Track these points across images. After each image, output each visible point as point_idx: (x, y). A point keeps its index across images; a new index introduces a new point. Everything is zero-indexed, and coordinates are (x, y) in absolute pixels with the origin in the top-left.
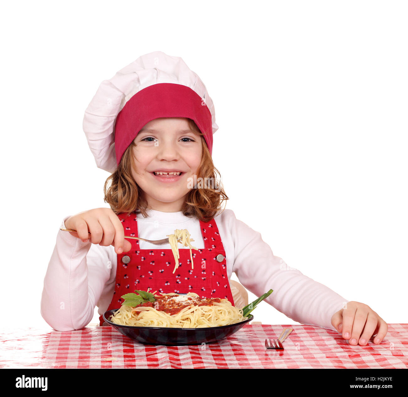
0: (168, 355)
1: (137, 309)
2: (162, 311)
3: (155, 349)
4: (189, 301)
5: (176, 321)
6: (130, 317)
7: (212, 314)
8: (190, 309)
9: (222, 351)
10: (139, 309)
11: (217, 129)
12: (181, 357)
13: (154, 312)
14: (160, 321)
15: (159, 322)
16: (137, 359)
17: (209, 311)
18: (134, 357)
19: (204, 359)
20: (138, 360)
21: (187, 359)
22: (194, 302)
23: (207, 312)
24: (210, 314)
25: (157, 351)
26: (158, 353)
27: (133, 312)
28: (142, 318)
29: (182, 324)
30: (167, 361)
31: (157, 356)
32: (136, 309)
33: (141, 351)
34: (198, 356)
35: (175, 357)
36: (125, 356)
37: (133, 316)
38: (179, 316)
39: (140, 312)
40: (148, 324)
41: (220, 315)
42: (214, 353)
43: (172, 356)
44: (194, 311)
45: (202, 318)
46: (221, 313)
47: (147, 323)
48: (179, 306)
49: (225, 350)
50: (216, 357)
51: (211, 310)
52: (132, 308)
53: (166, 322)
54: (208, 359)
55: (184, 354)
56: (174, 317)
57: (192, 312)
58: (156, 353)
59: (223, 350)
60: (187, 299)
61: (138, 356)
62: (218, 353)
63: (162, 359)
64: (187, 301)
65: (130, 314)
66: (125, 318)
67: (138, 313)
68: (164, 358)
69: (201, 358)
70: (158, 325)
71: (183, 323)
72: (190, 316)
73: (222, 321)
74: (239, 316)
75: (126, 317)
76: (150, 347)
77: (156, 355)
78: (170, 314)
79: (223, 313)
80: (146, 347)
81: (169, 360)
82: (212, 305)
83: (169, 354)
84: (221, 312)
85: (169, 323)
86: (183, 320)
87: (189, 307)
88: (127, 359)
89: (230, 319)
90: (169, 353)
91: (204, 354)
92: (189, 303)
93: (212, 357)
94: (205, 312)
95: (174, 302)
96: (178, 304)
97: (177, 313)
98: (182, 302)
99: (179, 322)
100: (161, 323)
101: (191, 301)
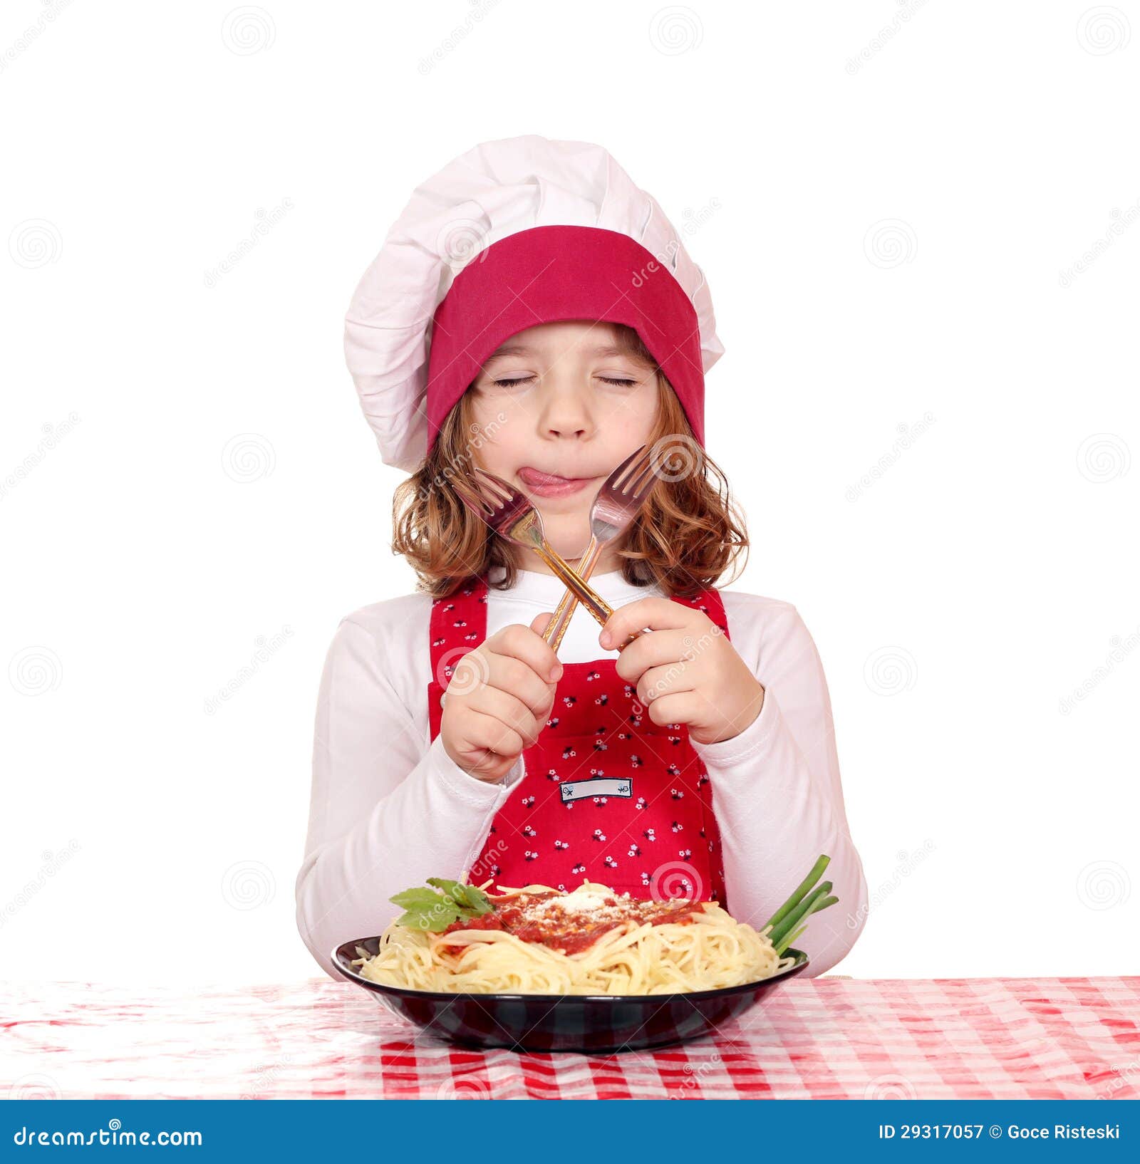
0: (520, 1071)
1: (454, 939)
2: (534, 944)
3: (482, 1058)
4: (608, 910)
5: (586, 975)
6: (430, 965)
7: (693, 949)
8: (623, 934)
9: (690, 1059)
10: (460, 938)
11: (719, 356)
12: (560, 1080)
13: (514, 945)
14: (540, 976)
15: (537, 978)
16: (423, 1086)
17: (680, 941)
18: (416, 1079)
19: (633, 1084)
20: (426, 1088)
21: (581, 1084)
22: (623, 912)
23: (675, 944)
24: (685, 953)
25: (487, 1063)
26: (490, 1066)
27: (437, 948)
28: (474, 967)
29: (602, 983)
30: (520, 1089)
31: (487, 1075)
32: (451, 939)
33: (436, 1062)
34: (614, 1075)
35: (544, 1078)
36: (387, 1076)
37: (438, 959)
38: (593, 958)
39: (464, 947)
40: (500, 985)
41: (714, 953)
42: (665, 1065)
43: (532, 1074)
44: (636, 943)
45: (664, 963)
46: (717, 946)
47: (495, 984)
48: (580, 926)
49: (697, 1058)
50: (670, 1079)
51: (688, 938)
52: (432, 936)
53: (560, 978)
54: (645, 1085)
55: (570, 1069)
56: (577, 961)
57: (630, 946)
58: (485, 1068)
59: (692, 1056)
60: (601, 903)
61: (428, 1076)
62: (675, 1066)
63: (502, 1082)
64: (601, 909)
65: (428, 955)
66: (410, 967)
67: (454, 951)
68: (508, 1079)
69: (623, 1082)
70: (532, 989)
71: (604, 979)
72: (628, 958)
73: (722, 971)
74: (766, 954)
75: (415, 964)
76: (464, 1053)
77: (483, 1072)
78: (564, 951)
79: (722, 947)
80: (454, 1052)
81: (524, 1087)
82: (691, 920)
83: (525, 1070)
84: (715, 942)
85: (567, 981)
86: (604, 970)
87: (621, 928)
88: (393, 1083)
89: (746, 965)
90: (525, 1066)
91: (631, 1070)
92: (610, 916)
93: (658, 1078)
94: (673, 943)
95: (562, 913)
96: (577, 919)
97: (585, 950)
98: (588, 912)
99: (593, 978)
100: (541, 981)
101: (615, 908)
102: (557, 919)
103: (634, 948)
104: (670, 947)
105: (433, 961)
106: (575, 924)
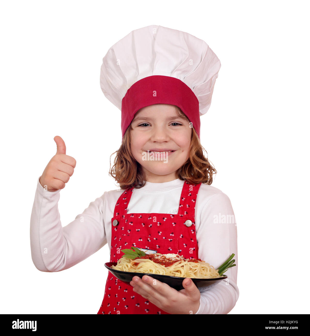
1: (136, 261)
2: (157, 263)
4: (177, 258)
6: (130, 267)
7: (198, 269)
8: (180, 263)
10: (138, 261)
17: (195, 267)
22: (181, 259)
24: (196, 269)
27: (132, 263)
28: (141, 267)
37: (132, 266)
38: (172, 268)
39: (139, 263)
40: (147, 272)
45: (190, 271)
46: (204, 270)
51: (197, 266)
52: (131, 260)
56: (168, 268)
60: (175, 256)
64: (175, 258)
65: (130, 265)
67: (136, 264)
70: (155, 273)
71: (174, 274)
72: (181, 269)
73: (204, 276)
74: (216, 274)
75: (126, 267)
78: (164, 266)
79: (205, 270)
82: (198, 262)
84: (203, 269)
86: (174, 272)
87: (180, 262)
94: (193, 267)
95: (165, 258)
96: (169, 259)
97: (170, 266)
98: (172, 258)
99: (171, 273)
100: (158, 272)
101: (179, 258)
102: (164, 259)
103: (183, 267)
104: (192, 268)
105: (131, 266)
106: (168, 260)
